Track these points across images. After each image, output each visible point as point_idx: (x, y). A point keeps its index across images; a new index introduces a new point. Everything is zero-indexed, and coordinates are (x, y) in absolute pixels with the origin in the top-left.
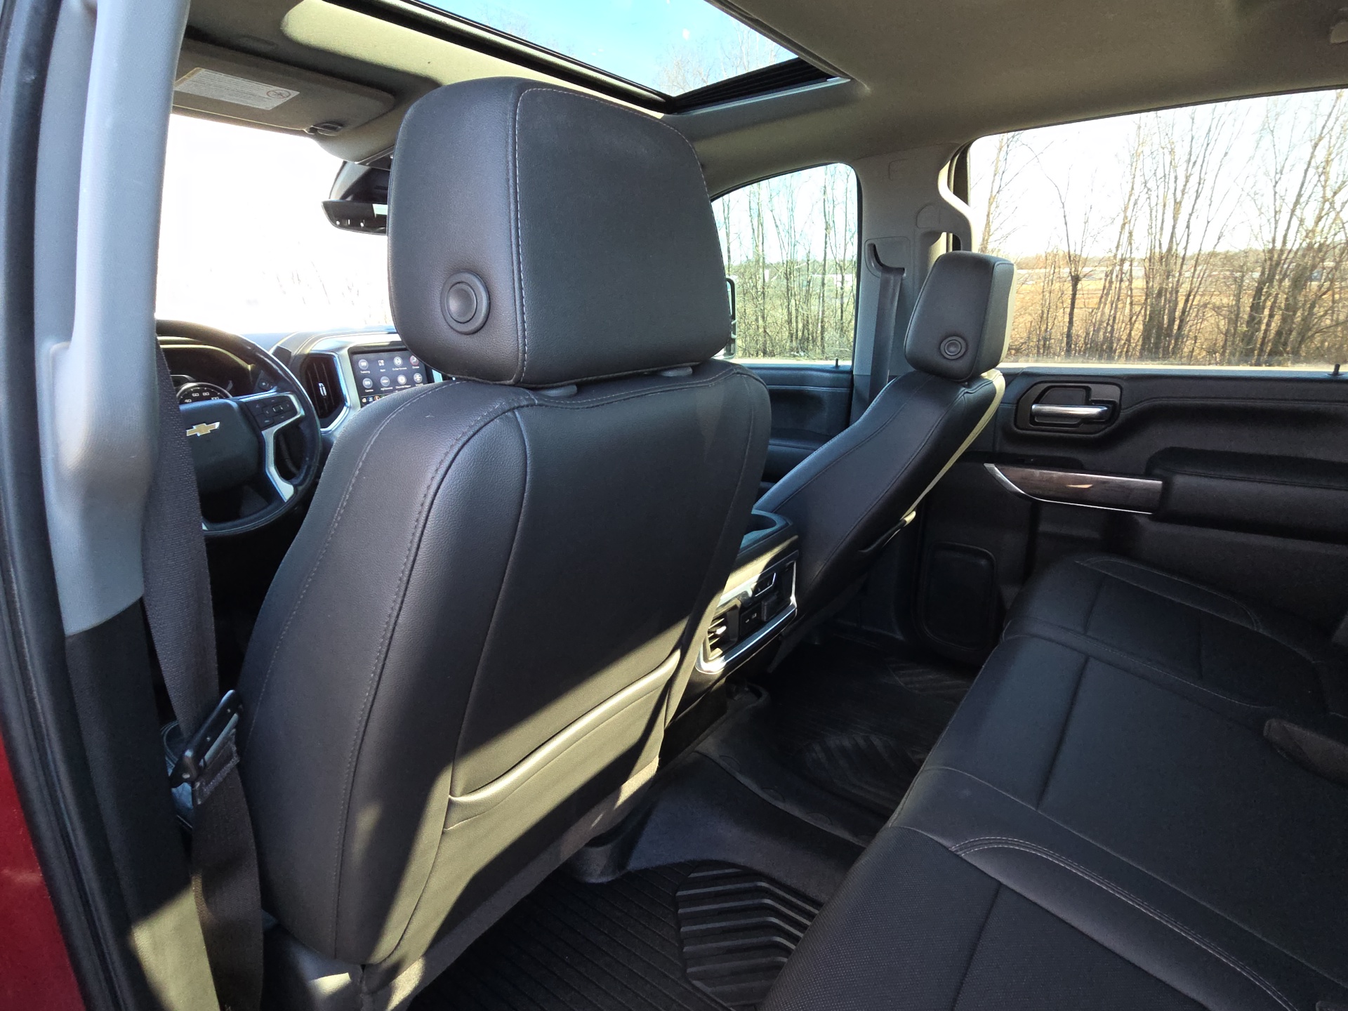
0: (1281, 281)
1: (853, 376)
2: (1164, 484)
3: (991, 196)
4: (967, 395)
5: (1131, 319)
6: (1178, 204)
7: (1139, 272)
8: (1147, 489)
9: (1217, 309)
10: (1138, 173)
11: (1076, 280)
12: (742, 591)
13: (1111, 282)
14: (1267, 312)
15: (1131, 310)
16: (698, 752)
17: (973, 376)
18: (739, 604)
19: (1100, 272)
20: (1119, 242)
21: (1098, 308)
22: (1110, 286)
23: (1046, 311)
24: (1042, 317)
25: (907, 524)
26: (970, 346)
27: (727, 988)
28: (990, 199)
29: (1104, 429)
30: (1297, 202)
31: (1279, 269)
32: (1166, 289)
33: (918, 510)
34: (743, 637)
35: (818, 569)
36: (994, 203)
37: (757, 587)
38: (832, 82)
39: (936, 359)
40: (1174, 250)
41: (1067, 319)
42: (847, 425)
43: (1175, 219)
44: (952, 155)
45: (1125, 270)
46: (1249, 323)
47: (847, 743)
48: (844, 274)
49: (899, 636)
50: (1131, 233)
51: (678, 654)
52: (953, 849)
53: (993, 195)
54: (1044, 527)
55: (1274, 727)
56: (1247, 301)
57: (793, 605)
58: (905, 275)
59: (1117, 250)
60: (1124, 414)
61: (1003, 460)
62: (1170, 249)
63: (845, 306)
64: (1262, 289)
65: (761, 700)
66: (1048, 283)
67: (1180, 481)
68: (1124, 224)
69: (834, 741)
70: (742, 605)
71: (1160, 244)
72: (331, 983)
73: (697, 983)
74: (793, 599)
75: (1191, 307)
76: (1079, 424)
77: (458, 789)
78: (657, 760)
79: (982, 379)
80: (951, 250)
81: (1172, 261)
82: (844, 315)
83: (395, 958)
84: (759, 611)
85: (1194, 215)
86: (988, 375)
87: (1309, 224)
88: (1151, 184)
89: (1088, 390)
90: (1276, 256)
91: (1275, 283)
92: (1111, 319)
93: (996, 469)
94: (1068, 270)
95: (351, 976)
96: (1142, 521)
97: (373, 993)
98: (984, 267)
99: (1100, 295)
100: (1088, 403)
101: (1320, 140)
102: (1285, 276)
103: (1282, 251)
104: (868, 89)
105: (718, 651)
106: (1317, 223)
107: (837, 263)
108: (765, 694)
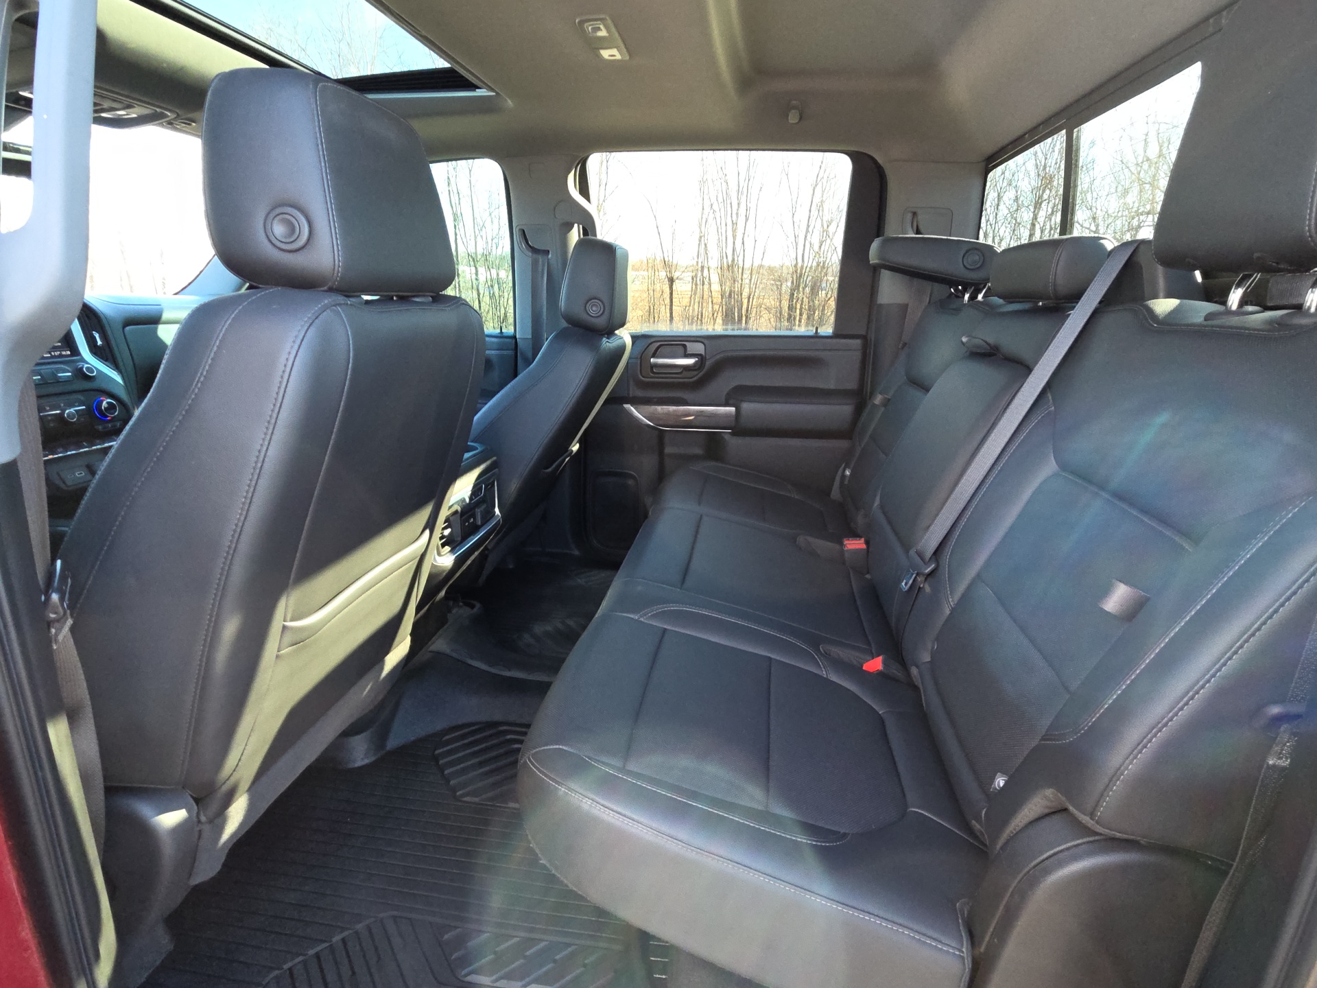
0: (804, 289)
1: (516, 339)
2: (736, 410)
3: (599, 203)
4: (608, 344)
5: (713, 315)
6: (734, 224)
7: (715, 278)
8: (727, 415)
9: (768, 309)
10: (706, 197)
11: (671, 281)
12: (460, 498)
13: (696, 285)
14: (798, 311)
15: (712, 308)
16: (431, 652)
17: (610, 332)
18: (459, 509)
19: (688, 276)
20: (698, 252)
21: (690, 306)
22: (696, 288)
23: (652, 307)
24: (650, 312)
25: (573, 454)
26: (607, 309)
27: (490, 794)
28: (598, 206)
29: (697, 375)
30: (807, 231)
31: (802, 280)
32: (734, 291)
33: (580, 441)
34: (465, 538)
35: (514, 486)
36: (602, 210)
37: (472, 495)
38: (478, 92)
39: (584, 317)
40: (736, 261)
41: (668, 315)
42: (516, 375)
43: (734, 237)
44: (576, 163)
45: (705, 275)
46: (788, 320)
47: (549, 628)
48: (477, 266)
49: (576, 552)
50: (706, 245)
51: (427, 532)
52: (637, 618)
53: (600, 203)
54: (668, 450)
55: (801, 540)
56: (785, 304)
57: (498, 515)
58: (550, 256)
59: (698, 258)
60: (708, 364)
61: (635, 401)
62: (733, 260)
63: (481, 296)
64: (794, 294)
65: (475, 610)
66: (651, 284)
67: (747, 407)
68: (701, 237)
69: (539, 629)
70: (462, 511)
71: (726, 256)
72: (171, 819)
73: (467, 799)
74: (497, 511)
75: (752, 306)
76: (681, 373)
77: (289, 617)
78: (409, 639)
79: (616, 335)
80: (582, 236)
81: (736, 269)
82: (482, 305)
83: (233, 780)
84: (474, 516)
85: (746, 235)
86: (620, 333)
87: (816, 248)
88: (715, 207)
89: (685, 346)
90: (799, 270)
91: (801, 289)
92: (700, 314)
93: (632, 408)
94: (665, 274)
95: (188, 811)
96: (726, 437)
97: (211, 821)
98: (608, 250)
99: (689, 296)
100: (687, 356)
101: (816, 186)
102: (806, 286)
103: (802, 267)
104: (511, 103)
105: (447, 548)
106: (820, 247)
107: (468, 254)
108: (478, 605)
